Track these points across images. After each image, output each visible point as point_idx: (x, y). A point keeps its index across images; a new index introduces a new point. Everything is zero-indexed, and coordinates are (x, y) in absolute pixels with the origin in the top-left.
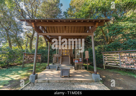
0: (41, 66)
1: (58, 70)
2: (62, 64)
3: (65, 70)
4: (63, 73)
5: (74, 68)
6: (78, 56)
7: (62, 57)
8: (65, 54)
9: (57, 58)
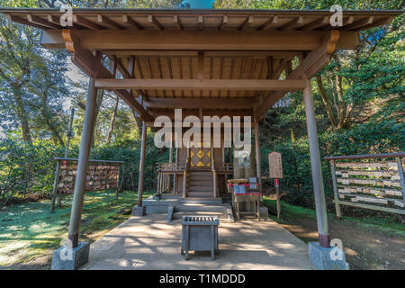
0: (120, 202)
1: (173, 219)
2: (187, 196)
3: (198, 229)
4: (193, 239)
5: (229, 211)
6: (244, 170)
7: (188, 171)
8: (200, 164)
9: (171, 176)
